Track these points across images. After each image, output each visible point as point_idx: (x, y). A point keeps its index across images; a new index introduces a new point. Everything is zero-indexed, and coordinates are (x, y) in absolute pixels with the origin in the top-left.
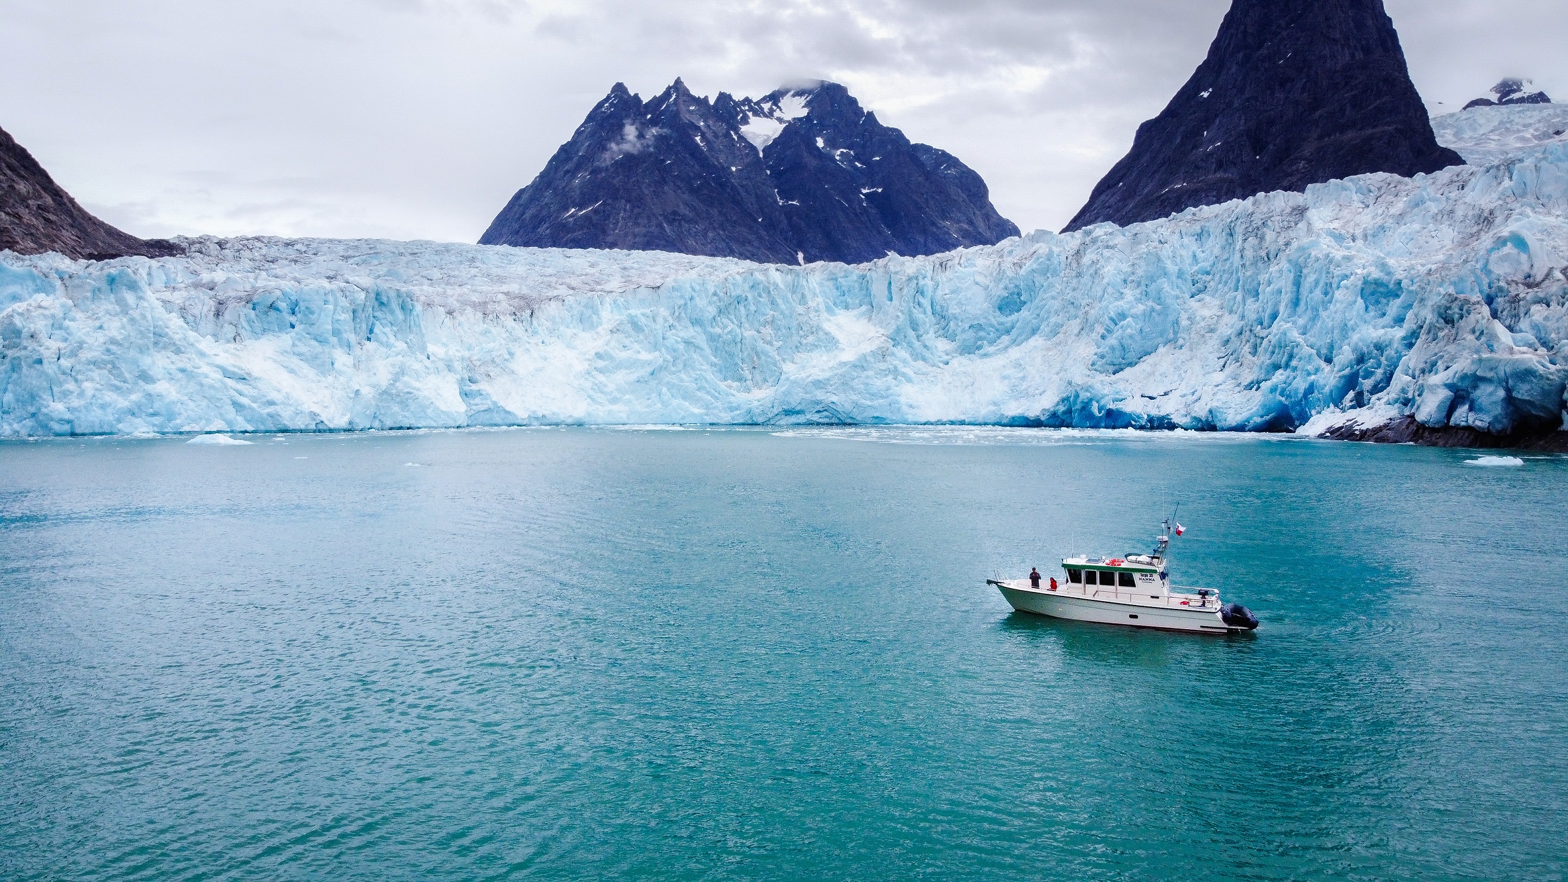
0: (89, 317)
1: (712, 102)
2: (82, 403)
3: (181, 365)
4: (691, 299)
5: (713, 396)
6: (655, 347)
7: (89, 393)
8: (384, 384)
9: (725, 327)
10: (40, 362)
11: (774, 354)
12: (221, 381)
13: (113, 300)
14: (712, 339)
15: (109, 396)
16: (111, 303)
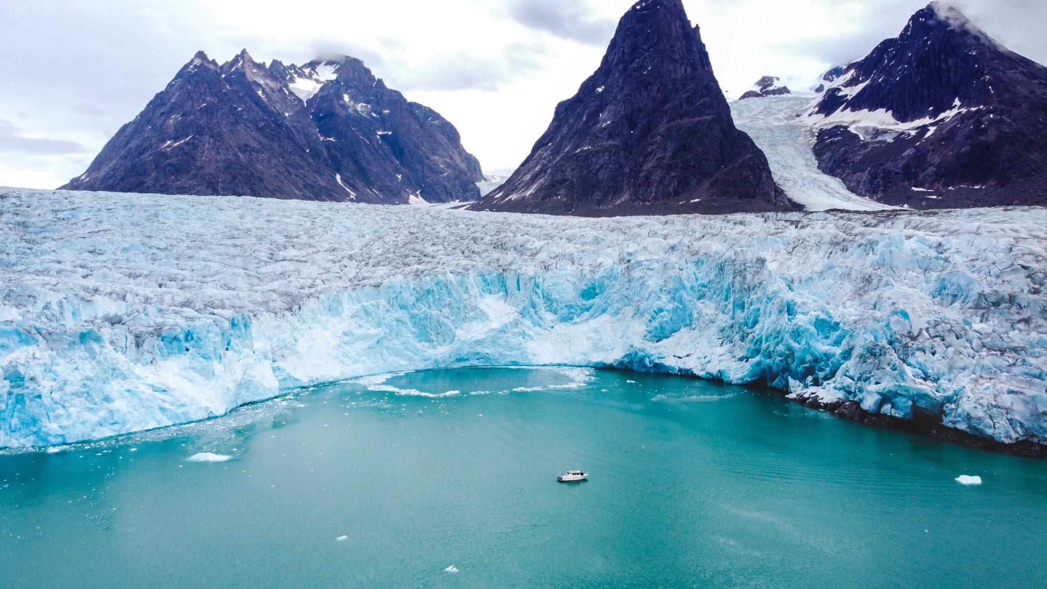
0: (68, 362)
1: (268, 66)
2: (71, 422)
3: (127, 387)
4: (401, 292)
5: (413, 353)
6: (379, 325)
7: (74, 415)
8: (240, 378)
9: (421, 309)
10: (40, 397)
11: (450, 324)
12: (153, 395)
13: (83, 349)
14: (413, 317)
15: (87, 415)
16: (82, 351)
